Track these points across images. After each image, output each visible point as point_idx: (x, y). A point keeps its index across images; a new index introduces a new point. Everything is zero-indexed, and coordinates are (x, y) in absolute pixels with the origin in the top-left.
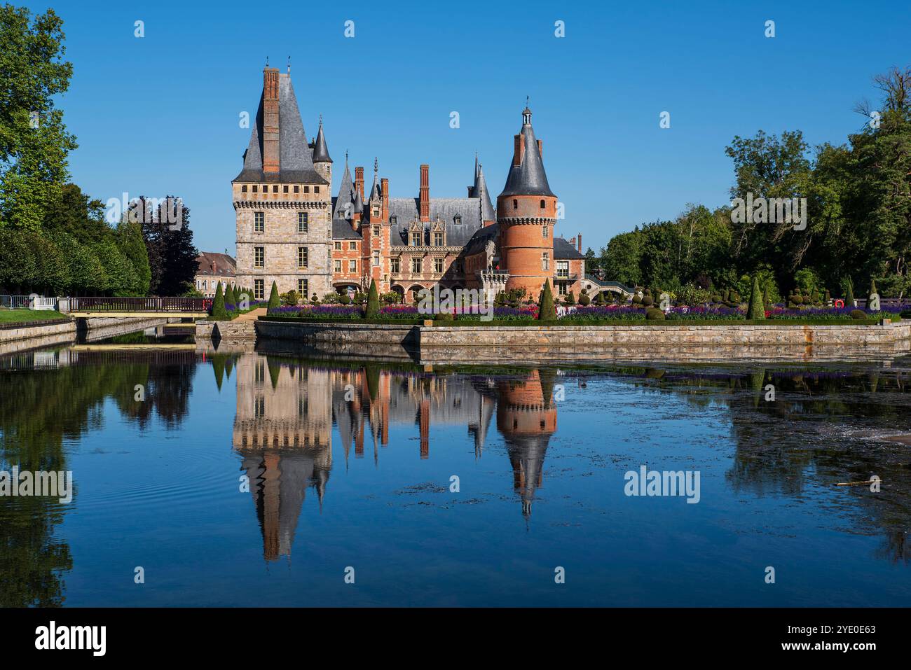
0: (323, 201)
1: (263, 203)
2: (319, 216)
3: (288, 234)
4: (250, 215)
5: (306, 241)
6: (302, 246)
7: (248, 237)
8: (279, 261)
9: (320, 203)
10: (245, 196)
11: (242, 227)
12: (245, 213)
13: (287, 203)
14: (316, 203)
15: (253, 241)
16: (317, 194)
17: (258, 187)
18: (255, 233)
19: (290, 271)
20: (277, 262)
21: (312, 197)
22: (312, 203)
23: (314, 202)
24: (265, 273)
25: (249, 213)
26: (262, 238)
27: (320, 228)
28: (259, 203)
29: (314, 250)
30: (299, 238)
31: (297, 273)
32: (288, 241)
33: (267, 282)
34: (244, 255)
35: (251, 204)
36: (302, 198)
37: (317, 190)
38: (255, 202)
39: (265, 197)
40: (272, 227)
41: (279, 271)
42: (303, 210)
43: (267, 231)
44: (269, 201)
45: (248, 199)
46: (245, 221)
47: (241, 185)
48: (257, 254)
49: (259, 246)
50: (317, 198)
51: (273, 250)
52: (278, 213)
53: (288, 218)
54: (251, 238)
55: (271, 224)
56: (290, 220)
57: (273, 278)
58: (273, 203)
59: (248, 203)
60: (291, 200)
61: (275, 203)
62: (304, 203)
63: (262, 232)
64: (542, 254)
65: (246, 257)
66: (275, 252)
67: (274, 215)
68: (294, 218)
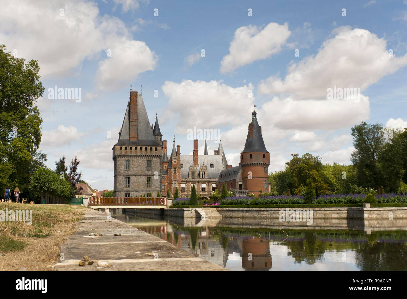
0: (159, 154)
1: (130, 155)
2: (157, 162)
3: (142, 171)
4: (123, 161)
5: (150, 174)
6: (148, 176)
7: (122, 172)
8: (138, 184)
9: (157, 156)
10: (121, 152)
11: (120, 167)
12: (121, 160)
13: (142, 155)
14: (156, 155)
15: (125, 174)
16: (156, 152)
17: (128, 147)
18: (126, 170)
19: (142, 189)
20: (136, 184)
21: (154, 152)
23: (154, 155)
24: (130, 190)
26: (130, 173)
27: (157, 168)
28: (128, 155)
29: (154, 179)
30: (147, 173)
31: (146, 190)
32: (142, 174)
33: (131, 195)
34: (120, 181)
36: (149, 153)
37: (156, 149)
38: (126, 155)
39: (131, 152)
40: (134, 168)
41: (137, 189)
42: (149, 159)
43: (132, 170)
44: (133, 154)
45: (123, 153)
46: (121, 164)
47: (119, 147)
48: (126, 181)
49: (128, 177)
50: (156, 153)
51: (134, 179)
52: (137, 160)
53: (142, 163)
54: (124, 173)
55: (134, 166)
56: (143, 164)
57: (135, 193)
58: (135, 155)
59: (123, 155)
60: (144, 154)
61: (136, 155)
62: (150, 156)
63: (129, 170)
64: (264, 181)
65: (122, 182)
66: (135, 180)
67: (136, 162)
68: (145, 163)
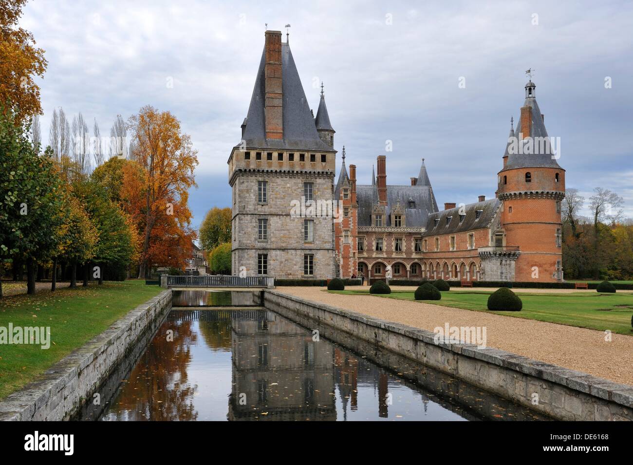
0: (330, 170)
1: (267, 171)
2: (325, 186)
4: (252, 184)
7: (250, 208)
8: (285, 234)
9: (327, 172)
10: (248, 164)
11: (245, 197)
12: (248, 182)
13: (293, 172)
14: (323, 173)
15: (256, 212)
16: (324, 162)
17: (262, 154)
18: (258, 204)
19: (295, 245)
20: (282, 235)
21: (320, 166)
22: (319, 172)
23: (321, 171)
24: (269, 247)
25: (252, 182)
26: (267, 209)
27: (326, 200)
28: (263, 171)
29: (320, 223)
31: (303, 247)
33: (271, 257)
34: (247, 227)
35: (254, 172)
36: (308, 167)
37: (324, 159)
38: (258, 171)
39: (270, 165)
40: (276, 198)
41: (284, 245)
42: (310, 180)
43: (271, 202)
44: (274, 169)
45: (252, 167)
46: (248, 191)
47: (243, 152)
48: (260, 227)
49: (264, 218)
50: (324, 167)
51: (277, 223)
52: (283, 183)
53: (294, 188)
54: (255, 209)
55: (275, 194)
56: (295, 190)
57: (278, 252)
58: (278, 171)
59: (252, 170)
60: (297, 169)
61: (280, 171)
62: (310, 172)
63: (265, 203)
64: (556, 230)
65: (250, 229)
66: (279, 225)
67: (279, 185)
68: (298, 188)
